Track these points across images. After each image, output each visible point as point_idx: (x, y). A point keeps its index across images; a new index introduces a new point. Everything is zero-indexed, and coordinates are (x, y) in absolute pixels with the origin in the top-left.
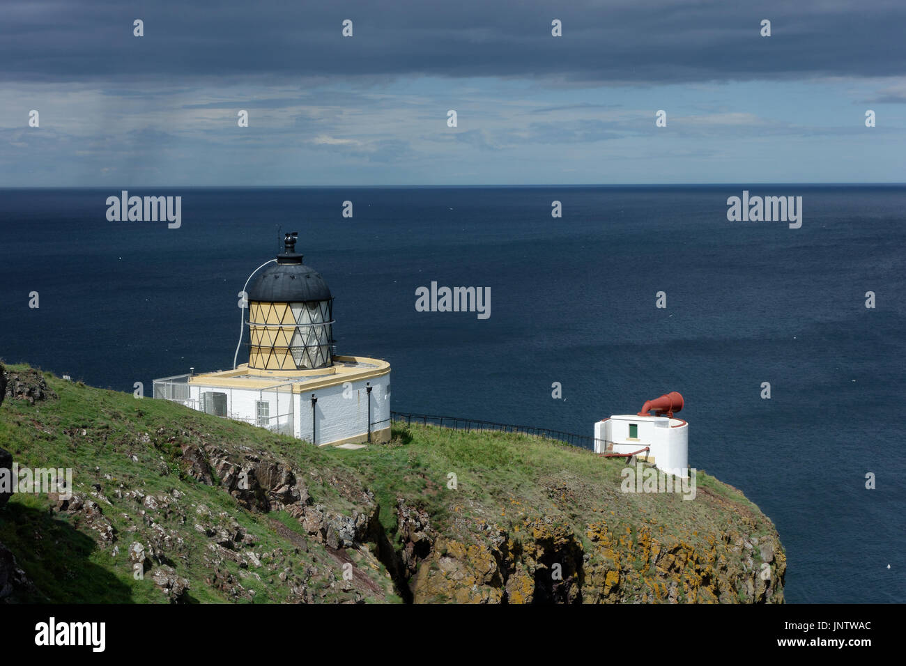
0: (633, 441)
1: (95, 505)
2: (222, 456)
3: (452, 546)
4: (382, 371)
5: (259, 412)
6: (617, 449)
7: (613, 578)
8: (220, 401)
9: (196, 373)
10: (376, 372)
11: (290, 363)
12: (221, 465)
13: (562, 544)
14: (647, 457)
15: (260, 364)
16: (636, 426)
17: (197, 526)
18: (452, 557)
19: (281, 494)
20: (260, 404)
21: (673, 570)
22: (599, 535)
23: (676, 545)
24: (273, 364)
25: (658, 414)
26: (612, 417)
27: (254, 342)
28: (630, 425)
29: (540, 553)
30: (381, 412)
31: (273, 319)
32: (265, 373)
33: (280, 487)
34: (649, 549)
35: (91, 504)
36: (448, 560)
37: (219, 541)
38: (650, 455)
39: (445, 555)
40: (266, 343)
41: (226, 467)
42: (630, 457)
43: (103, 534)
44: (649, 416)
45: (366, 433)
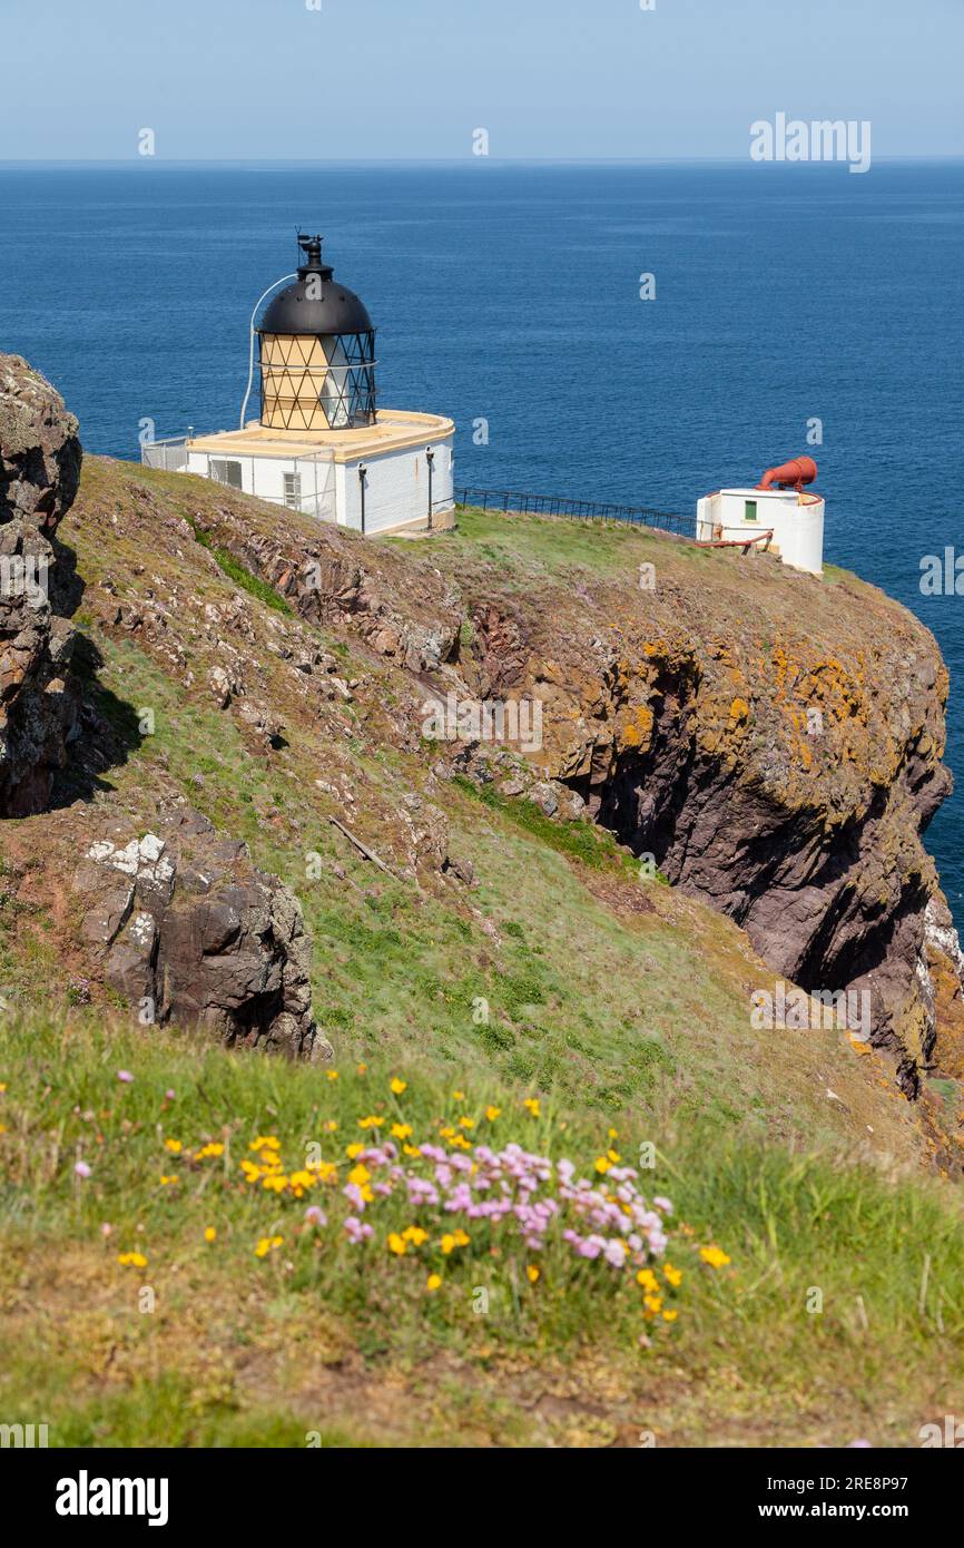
0: (750, 524)
1: (158, 618)
2: (275, 549)
3: (549, 667)
4: (446, 431)
5: (289, 488)
6: (727, 537)
7: (740, 708)
8: (233, 472)
9: (194, 435)
10: (438, 432)
11: (320, 419)
12: (274, 562)
13: (680, 663)
14: (767, 546)
15: (278, 422)
16: (754, 503)
17: (270, 644)
18: (549, 682)
19: (347, 601)
20: (288, 477)
21: (815, 696)
22: (722, 652)
23: (819, 664)
24: (297, 421)
25: (782, 487)
26: (722, 491)
27: (269, 390)
28: (747, 502)
29: (653, 675)
30: (443, 485)
31: (296, 360)
32: (285, 434)
33: (345, 591)
34: (785, 668)
35: (153, 616)
36: (544, 685)
37: (298, 663)
38: (772, 543)
39: (540, 679)
40: (287, 391)
41: (280, 566)
42: (747, 546)
43: (173, 657)
44: (772, 490)
45: (426, 516)
